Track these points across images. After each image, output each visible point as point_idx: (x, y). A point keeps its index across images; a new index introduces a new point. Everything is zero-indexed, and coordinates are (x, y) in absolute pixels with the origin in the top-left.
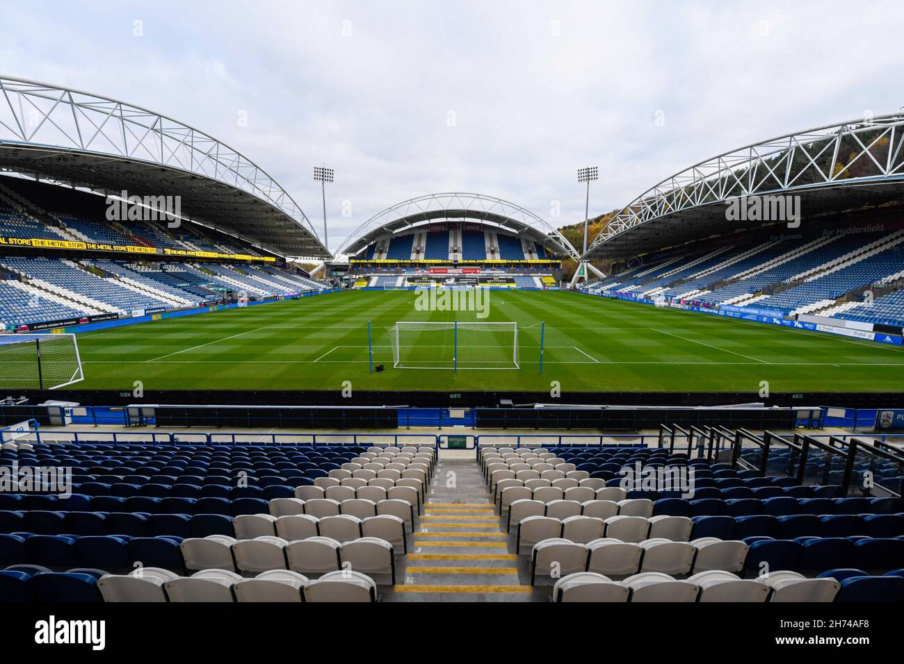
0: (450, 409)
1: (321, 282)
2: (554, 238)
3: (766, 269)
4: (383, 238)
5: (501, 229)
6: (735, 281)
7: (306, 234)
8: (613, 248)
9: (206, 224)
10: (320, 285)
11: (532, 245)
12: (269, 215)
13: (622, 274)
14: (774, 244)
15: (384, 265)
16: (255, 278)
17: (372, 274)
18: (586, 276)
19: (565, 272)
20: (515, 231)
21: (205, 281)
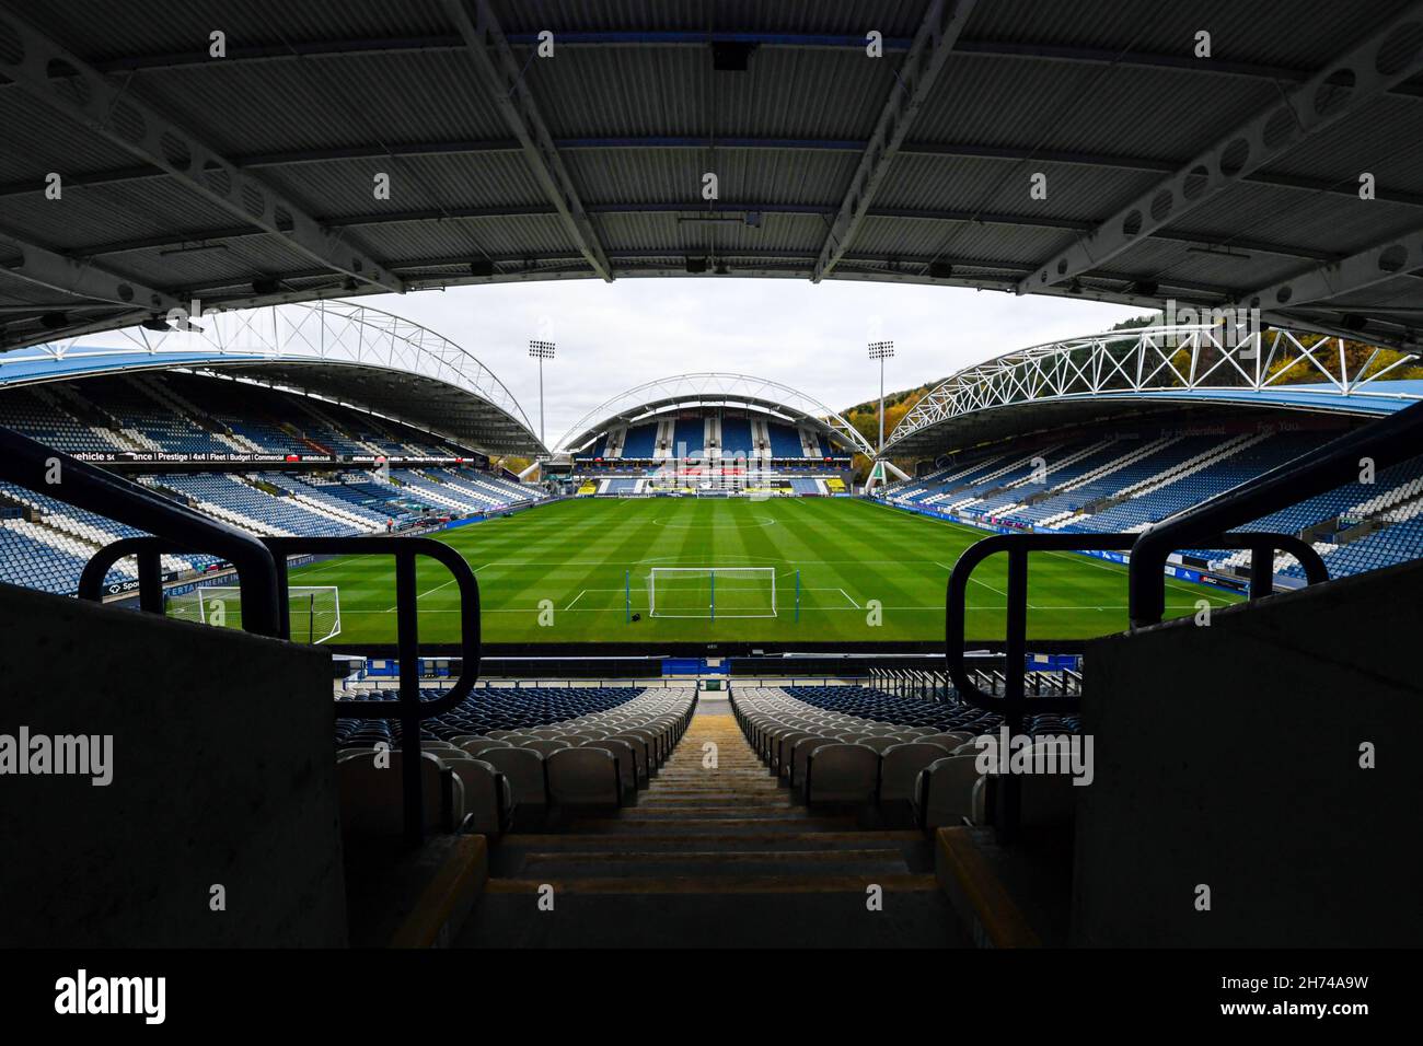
0: (707, 659)
1: (534, 488)
2: (839, 429)
3: (1094, 479)
4: (617, 428)
5: (773, 416)
6: (1057, 493)
7: (519, 428)
8: (915, 445)
9: (389, 416)
10: (533, 492)
11: (814, 437)
12: (475, 408)
13: (929, 477)
14: (1109, 444)
15: (618, 464)
16: (452, 486)
17: (602, 476)
18: (884, 478)
19: (858, 470)
20: (791, 419)
21: (394, 495)
